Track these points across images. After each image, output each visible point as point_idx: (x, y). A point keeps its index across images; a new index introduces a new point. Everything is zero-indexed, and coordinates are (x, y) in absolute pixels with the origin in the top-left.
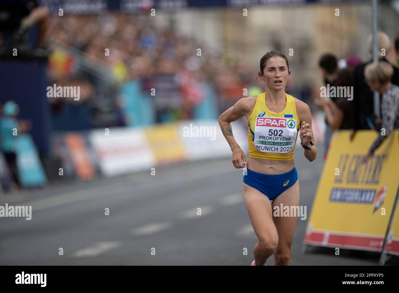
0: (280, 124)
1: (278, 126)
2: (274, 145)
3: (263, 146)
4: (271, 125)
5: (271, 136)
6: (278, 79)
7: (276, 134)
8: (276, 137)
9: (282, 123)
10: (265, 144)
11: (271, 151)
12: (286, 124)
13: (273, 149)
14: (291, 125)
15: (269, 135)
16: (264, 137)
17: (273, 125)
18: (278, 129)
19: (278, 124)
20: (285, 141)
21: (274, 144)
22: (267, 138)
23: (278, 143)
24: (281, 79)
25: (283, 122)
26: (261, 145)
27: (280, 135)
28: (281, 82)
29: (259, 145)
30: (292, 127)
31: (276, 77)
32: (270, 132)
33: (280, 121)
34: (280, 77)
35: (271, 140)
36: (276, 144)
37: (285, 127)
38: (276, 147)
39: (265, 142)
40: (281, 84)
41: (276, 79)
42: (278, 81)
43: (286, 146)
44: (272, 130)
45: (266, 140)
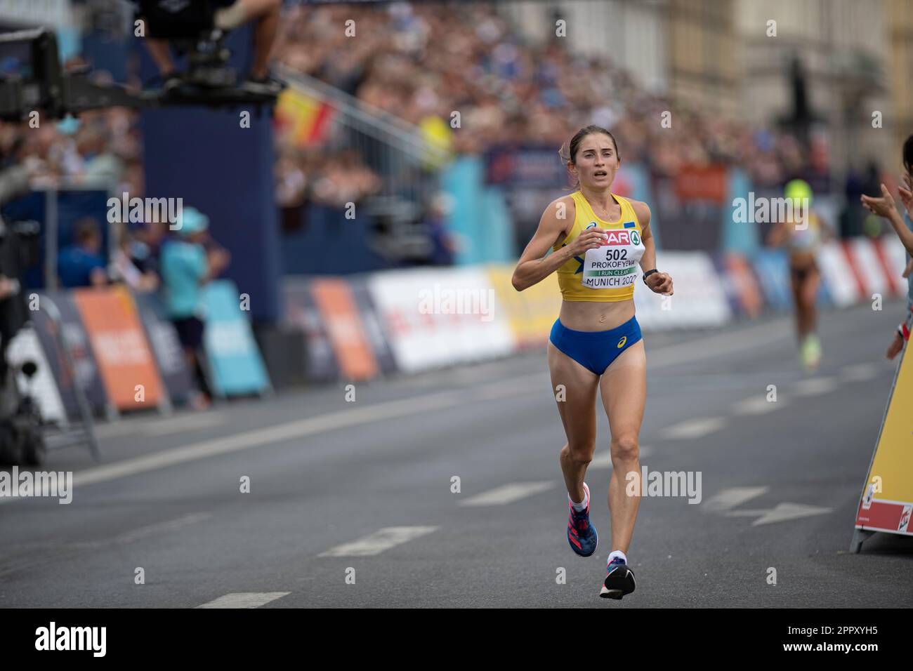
0: (622, 240)
1: (619, 244)
2: (613, 275)
3: (597, 278)
4: (609, 242)
5: (609, 262)
6: (600, 169)
7: (616, 257)
8: (617, 261)
9: (623, 238)
10: (601, 275)
11: (609, 287)
12: (628, 239)
13: (612, 282)
14: (636, 239)
15: (607, 259)
16: (599, 264)
17: (611, 242)
18: (620, 248)
19: (618, 239)
20: (629, 267)
21: (614, 273)
22: (604, 265)
23: (620, 271)
24: (604, 169)
25: (625, 236)
26: (594, 278)
27: (622, 259)
28: (605, 174)
29: (591, 278)
30: (638, 242)
31: (597, 166)
32: (608, 255)
33: (620, 234)
34: (603, 165)
35: (609, 268)
36: (617, 273)
37: (629, 244)
38: (617, 278)
39: (601, 271)
40: (605, 177)
41: (597, 169)
42: (600, 172)
43: (629, 275)
44: (611, 251)
45: (602, 269)
